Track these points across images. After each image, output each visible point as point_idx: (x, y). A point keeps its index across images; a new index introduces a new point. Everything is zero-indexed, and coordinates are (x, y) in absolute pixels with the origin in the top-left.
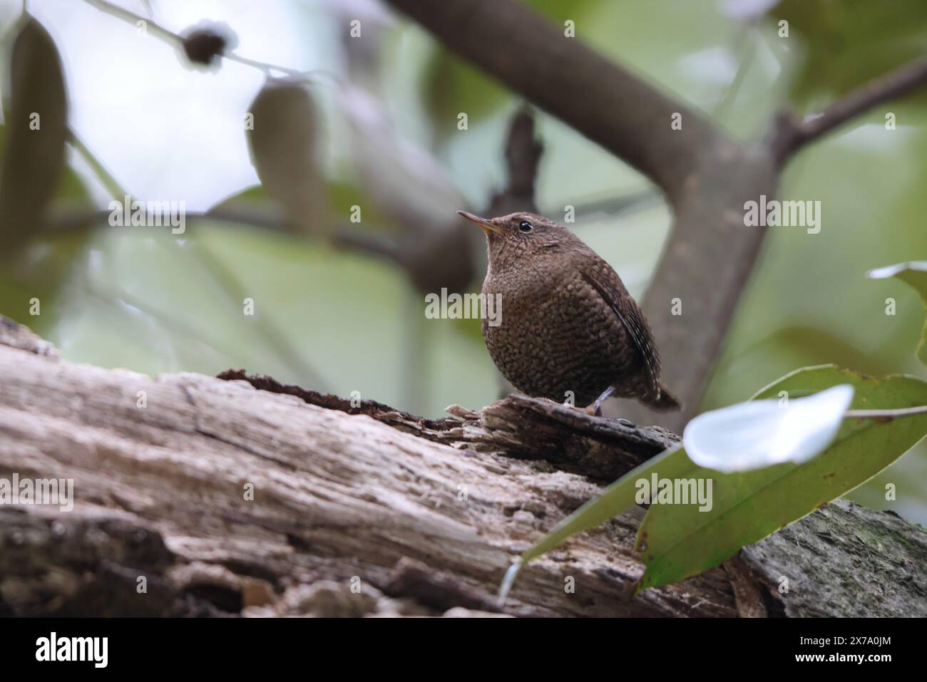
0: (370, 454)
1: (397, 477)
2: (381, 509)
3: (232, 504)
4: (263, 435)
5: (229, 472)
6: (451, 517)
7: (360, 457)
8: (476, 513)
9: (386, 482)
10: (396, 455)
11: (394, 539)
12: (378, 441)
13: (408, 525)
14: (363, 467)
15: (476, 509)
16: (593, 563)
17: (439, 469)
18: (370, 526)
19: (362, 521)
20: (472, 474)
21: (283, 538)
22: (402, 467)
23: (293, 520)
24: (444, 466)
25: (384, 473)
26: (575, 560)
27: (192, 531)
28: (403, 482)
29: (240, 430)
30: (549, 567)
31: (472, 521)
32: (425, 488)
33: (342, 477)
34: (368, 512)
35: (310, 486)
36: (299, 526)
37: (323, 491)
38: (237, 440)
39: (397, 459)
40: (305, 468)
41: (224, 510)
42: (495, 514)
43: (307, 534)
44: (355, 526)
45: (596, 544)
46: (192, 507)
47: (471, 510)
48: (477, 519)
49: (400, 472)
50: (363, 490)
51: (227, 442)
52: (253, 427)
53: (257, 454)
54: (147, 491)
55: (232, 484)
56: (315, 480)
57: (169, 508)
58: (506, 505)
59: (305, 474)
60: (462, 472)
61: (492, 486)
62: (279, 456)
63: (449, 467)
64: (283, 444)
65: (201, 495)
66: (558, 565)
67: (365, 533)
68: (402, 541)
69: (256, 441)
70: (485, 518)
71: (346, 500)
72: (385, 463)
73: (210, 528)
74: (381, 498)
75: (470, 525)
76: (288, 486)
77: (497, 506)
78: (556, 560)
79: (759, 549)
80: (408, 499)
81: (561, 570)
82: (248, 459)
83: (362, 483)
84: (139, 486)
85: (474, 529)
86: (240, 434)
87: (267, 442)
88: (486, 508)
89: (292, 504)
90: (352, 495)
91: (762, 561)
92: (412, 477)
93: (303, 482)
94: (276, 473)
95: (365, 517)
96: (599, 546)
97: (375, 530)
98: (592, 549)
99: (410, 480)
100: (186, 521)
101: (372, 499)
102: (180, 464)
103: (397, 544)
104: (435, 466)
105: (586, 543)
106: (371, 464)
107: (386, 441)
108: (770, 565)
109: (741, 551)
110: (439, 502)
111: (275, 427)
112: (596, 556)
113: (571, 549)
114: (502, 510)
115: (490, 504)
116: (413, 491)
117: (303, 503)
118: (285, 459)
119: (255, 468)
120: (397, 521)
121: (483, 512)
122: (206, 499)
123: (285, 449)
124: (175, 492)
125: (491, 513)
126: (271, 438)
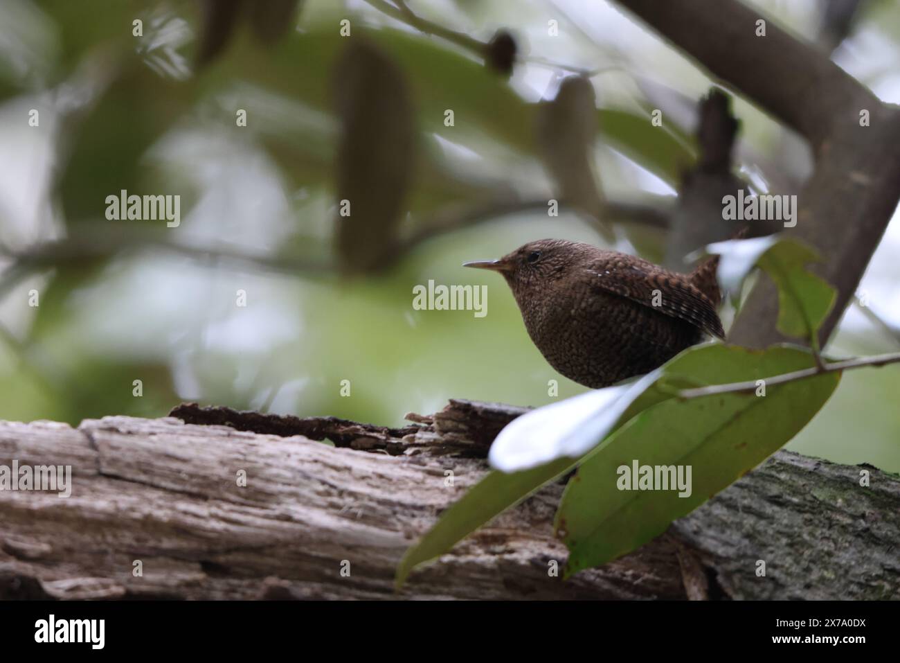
0: (288, 474)
1: (319, 493)
2: (297, 527)
3: (138, 540)
4: (171, 470)
5: (133, 510)
6: (375, 525)
7: (278, 479)
8: (404, 518)
9: (305, 500)
10: (320, 472)
11: (314, 553)
12: (302, 461)
13: (326, 537)
14: (280, 487)
15: (404, 514)
16: (532, 552)
17: (369, 481)
18: (286, 544)
19: (278, 541)
20: (407, 480)
21: (198, 566)
22: (323, 483)
23: (204, 547)
24: (374, 476)
25: (305, 491)
26: (512, 552)
27: (97, 571)
28: (323, 498)
29: (144, 467)
30: (483, 562)
31: (399, 526)
32: (349, 501)
33: (257, 500)
34: (283, 531)
35: (221, 513)
36: (211, 552)
37: (234, 516)
38: (143, 478)
39: (319, 476)
40: (217, 496)
41: (130, 546)
42: (426, 517)
43: (222, 559)
44: (271, 546)
45: (537, 533)
46: (95, 547)
47: (399, 516)
48: (405, 524)
49: (321, 488)
50: (278, 510)
51: (133, 481)
52: (160, 463)
53: (164, 489)
54: (43, 538)
55: (135, 520)
56: (226, 506)
57: (69, 551)
58: (437, 507)
59: (218, 502)
60: (395, 480)
61: (428, 490)
62: (188, 488)
63: (381, 476)
64: (192, 476)
65: (104, 536)
66: (493, 558)
67: (282, 552)
68: (322, 554)
69: (163, 476)
70: (415, 523)
71: (259, 522)
72: (305, 482)
73: (116, 565)
74: (296, 516)
75: (396, 531)
76: (196, 516)
77: (429, 508)
78: (493, 553)
79: (693, 521)
80: (328, 514)
81: (496, 562)
82: (153, 495)
83: (279, 503)
84: (35, 534)
85: (401, 534)
86: (145, 472)
87: (176, 476)
88: (416, 512)
89: (201, 533)
90: (266, 517)
91: (696, 533)
92: (334, 491)
93: (214, 510)
94: (182, 506)
95: (280, 536)
96: (542, 535)
97: (292, 548)
98: (534, 539)
99: (332, 497)
100: (89, 561)
101: (288, 518)
102: (78, 507)
103: (317, 559)
104: (363, 478)
105: (526, 533)
106: (289, 485)
107: (310, 459)
108: (707, 536)
109: (672, 525)
110: (360, 512)
111: (184, 461)
112: (535, 545)
113: (510, 541)
114: (434, 512)
115: (421, 508)
116: (333, 506)
117: (213, 531)
118: (195, 490)
119: (161, 502)
120: (313, 536)
121: (413, 516)
122: (110, 539)
123: (194, 480)
124: (77, 536)
125: (422, 516)
126: (179, 471)
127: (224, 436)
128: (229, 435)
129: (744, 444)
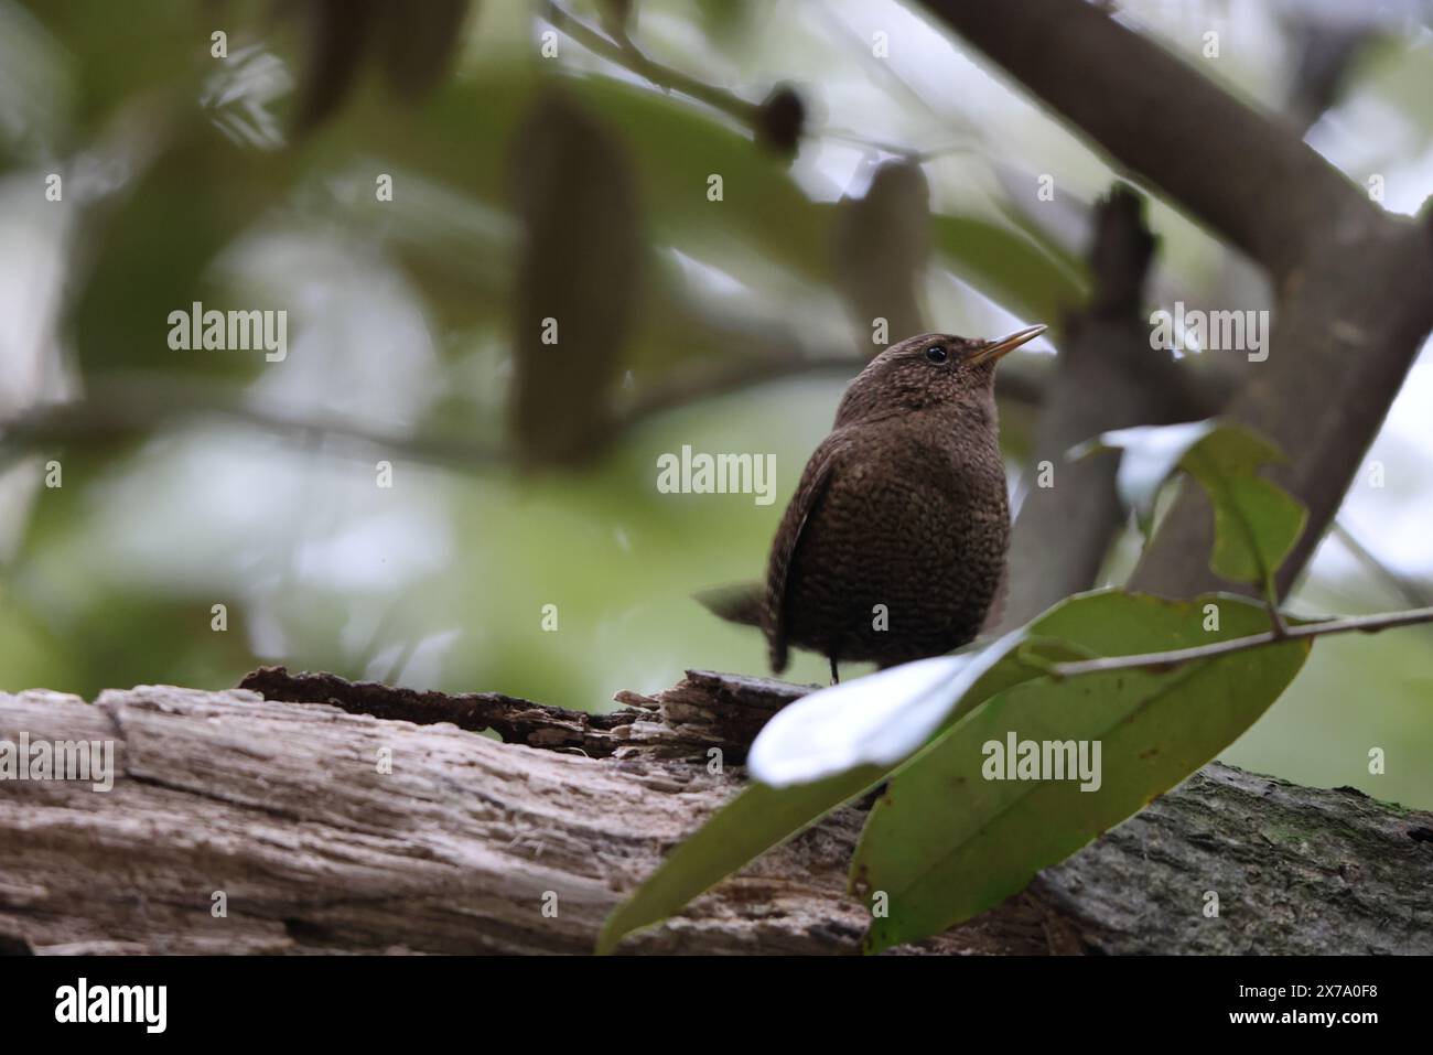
0: (427, 784)
1: (475, 815)
2: (440, 867)
3: (185, 883)
4: (240, 772)
5: (179, 834)
6: (564, 868)
7: (410, 792)
8: (610, 858)
9: (454, 826)
10: (478, 781)
11: (465, 910)
12: (449, 763)
13: (486, 885)
14: (414, 804)
15: (612, 852)
16: (813, 916)
17: (554, 797)
18: (421, 895)
19: (407, 888)
20: (617, 797)
21: (281, 926)
22: (483, 799)
23: (292, 897)
24: (563, 790)
25: (453, 812)
26: (780, 915)
27: (121, 931)
28: (481, 823)
29: (197, 768)
30: (734, 930)
31: (602, 871)
32: (523, 827)
33: (376, 824)
34: (417, 873)
35: (319, 843)
36: (303, 905)
37: (340, 848)
38: (196, 784)
39: (477, 788)
40: (314, 816)
41: (173, 892)
42: (646, 857)
43: (319, 916)
44: (397, 898)
45: (823, 887)
46: (118, 893)
47: (601, 854)
48: (611, 867)
49: (479, 807)
50: (411, 840)
51: (180, 789)
52: (224, 762)
53: (230, 803)
54: (35, 877)
55: (183, 851)
56: (328, 833)
57: (77, 897)
58: (663, 841)
59: (314, 825)
60: (596, 797)
61: (648, 813)
62: (267, 802)
63: (575, 790)
64: (274, 783)
65: (132, 875)
66: (750, 924)
67: (415, 906)
68: (478, 913)
69: (227, 782)
70: (627, 865)
71: (380, 858)
72: (455, 796)
73: (151, 923)
74: (439, 851)
75: (599, 878)
76: (279, 846)
77: (651, 843)
78: (751, 917)
79: (1071, 873)
80: (489, 848)
81: (754, 931)
82: (212, 811)
83: (411, 830)
84: (24, 869)
85: (605, 883)
86: (200, 775)
87: (249, 782)
88: (629, 849)
89: (286, 874)
90: (391, 851)
91: (1073, 891)
92: (498, 812)
93: (308, 838)
94: (258, 830)
95: (412, 882)
96: (828, 889)
97: (431, 900)
98: (816, 895)
99: (495, 821)
100: (108, 915)
101: (426, 854)
102: (93, 829)
103: (471, 917)
104: (546, 792)
105: (805, 886)
106: (429, 800)
107: (463, 760)
108: (1090, 896)
109: (1037, 878)
110: (540, 846)
111: (262, 758)
112: (819, 905)
113: (777, 897)
114: (658, 850)
115: (638, 842)
116: (497, 835)
117: (307, 871)
118: (278, 805)
119: (224, 824)
120: (465, 882)
121: (625, 854)
122: (142, 880)
123: (278, 790)
124: (91, 874)
125: (640, 855)
126: (254, 775)
127: (326, 721)
128: (335, 719)
129: (1154, 752)
